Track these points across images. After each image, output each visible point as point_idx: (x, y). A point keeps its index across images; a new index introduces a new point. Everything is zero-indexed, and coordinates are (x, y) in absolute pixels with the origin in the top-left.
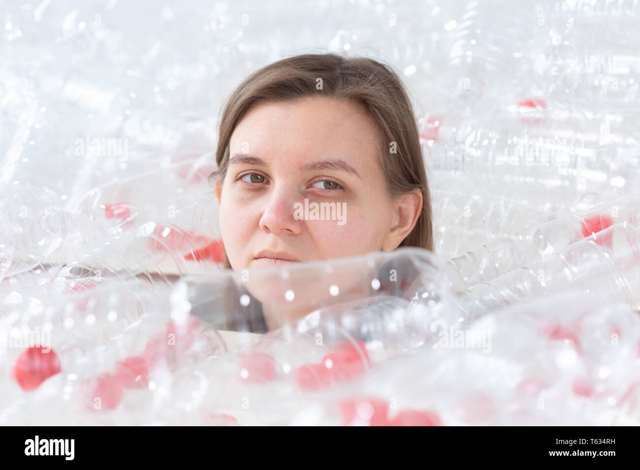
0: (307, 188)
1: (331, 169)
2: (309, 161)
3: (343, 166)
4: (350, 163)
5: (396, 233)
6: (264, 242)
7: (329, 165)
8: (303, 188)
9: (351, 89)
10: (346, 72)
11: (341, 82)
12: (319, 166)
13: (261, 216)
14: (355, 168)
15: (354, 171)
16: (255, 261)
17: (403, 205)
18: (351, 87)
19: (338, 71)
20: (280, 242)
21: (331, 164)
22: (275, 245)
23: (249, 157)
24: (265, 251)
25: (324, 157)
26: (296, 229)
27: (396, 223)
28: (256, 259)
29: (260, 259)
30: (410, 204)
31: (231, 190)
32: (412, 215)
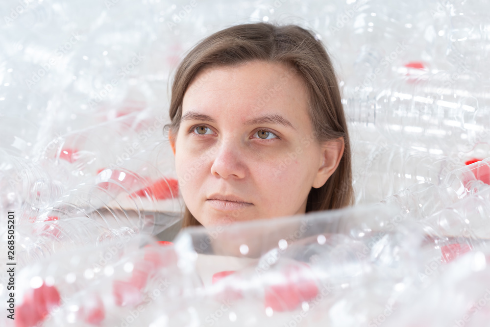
0: (250, 138)
1: (269, 122)
2: (250, 117)
3: (280, 120)
4: (286, 117)
5: (323, 172)
6: (215, 186)
7: (268, 120)
8: (247, 139)
9: (284, 54)
10: (279, 38)
11: (274, 47)
12: (259, 121)
13: (212, 164)
14: (289, 121)
15: (288, 123)
16: (207, 202)
17: (329, 150)
18: (284, 52)
19: (272, 38)
20: (228, 185)
21: (269, 119)
22: (224, 189)
23: (199, 114)
24: (216, 195)
25: (264, 114)
26: (241, 175)
27: (322, 163)
28: (208, 200)
29: (212, 201)
30: (334, 148)
31: (185, 141)
32: (336, 157)
